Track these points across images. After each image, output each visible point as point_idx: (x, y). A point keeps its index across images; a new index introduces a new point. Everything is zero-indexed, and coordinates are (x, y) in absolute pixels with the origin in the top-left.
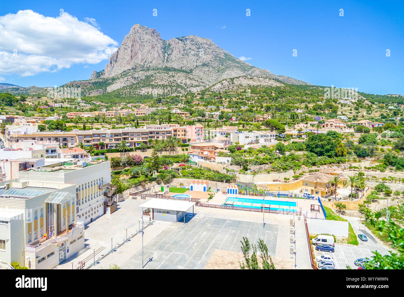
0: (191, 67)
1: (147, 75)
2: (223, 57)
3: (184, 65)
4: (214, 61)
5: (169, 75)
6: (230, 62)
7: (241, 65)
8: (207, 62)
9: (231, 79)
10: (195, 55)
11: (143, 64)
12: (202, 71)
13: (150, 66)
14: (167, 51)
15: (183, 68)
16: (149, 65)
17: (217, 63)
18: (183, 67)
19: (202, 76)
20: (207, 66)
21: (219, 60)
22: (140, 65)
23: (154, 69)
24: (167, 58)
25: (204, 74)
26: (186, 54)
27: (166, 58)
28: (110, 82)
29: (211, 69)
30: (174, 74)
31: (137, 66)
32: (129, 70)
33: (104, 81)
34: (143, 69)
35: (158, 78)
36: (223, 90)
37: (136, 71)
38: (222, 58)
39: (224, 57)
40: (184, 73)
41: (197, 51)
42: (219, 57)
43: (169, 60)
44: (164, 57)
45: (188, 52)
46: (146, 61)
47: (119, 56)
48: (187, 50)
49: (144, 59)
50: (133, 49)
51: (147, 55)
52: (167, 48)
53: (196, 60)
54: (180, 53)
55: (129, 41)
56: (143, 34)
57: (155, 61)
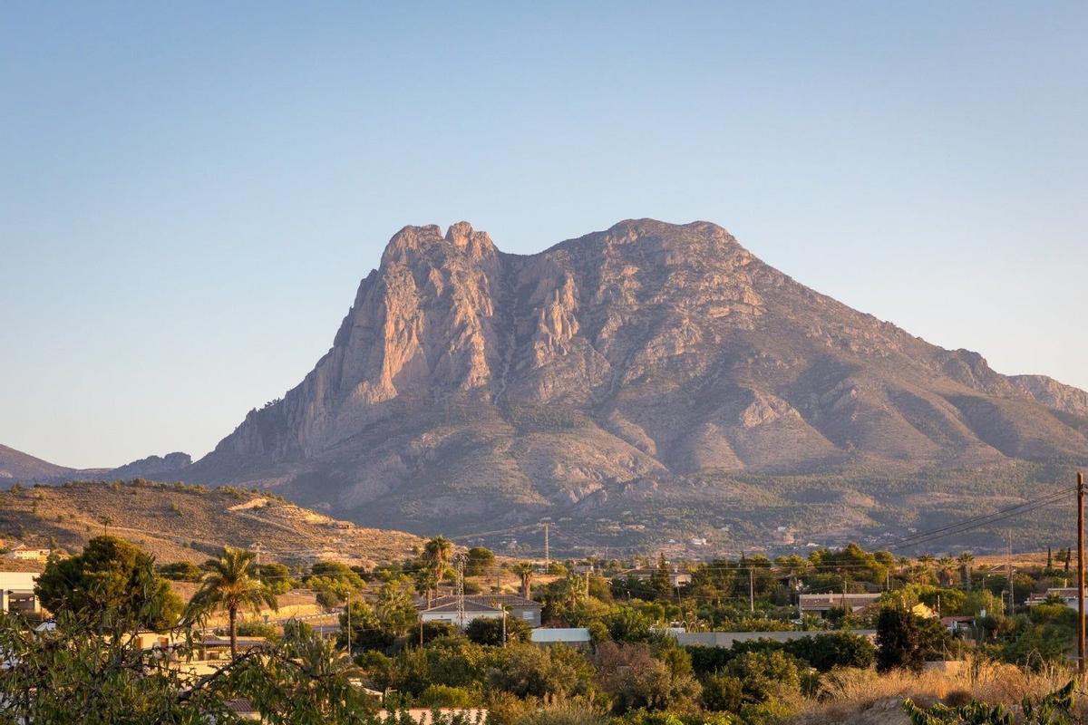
3: (572, 388)
8: (665, 363)
10: (623, 333)
11: (426, 392)
14: (515, 321)
15: (565, 400)
21: (720, 346)
22: (418, 396)
26: (587, 332)
27: (508, 357)
31: (409, 402)
34: (429, 414)
37: (407, 429)
38: (738, 333)
41: (636, 313)
42: (722, 332)
43: (518, 367)
44: (502, 353)
45: (596, 321)
46: (437, 381)
47: (346, 367)
48: (592, 310)
49: (432, 372)
50: (392, 340)
51: (442, 359)
52: (516, 300)
53: (623, 358)
54: (563, 332)
55: (380, 312)
56: (426, 270)
57: (469, 379)
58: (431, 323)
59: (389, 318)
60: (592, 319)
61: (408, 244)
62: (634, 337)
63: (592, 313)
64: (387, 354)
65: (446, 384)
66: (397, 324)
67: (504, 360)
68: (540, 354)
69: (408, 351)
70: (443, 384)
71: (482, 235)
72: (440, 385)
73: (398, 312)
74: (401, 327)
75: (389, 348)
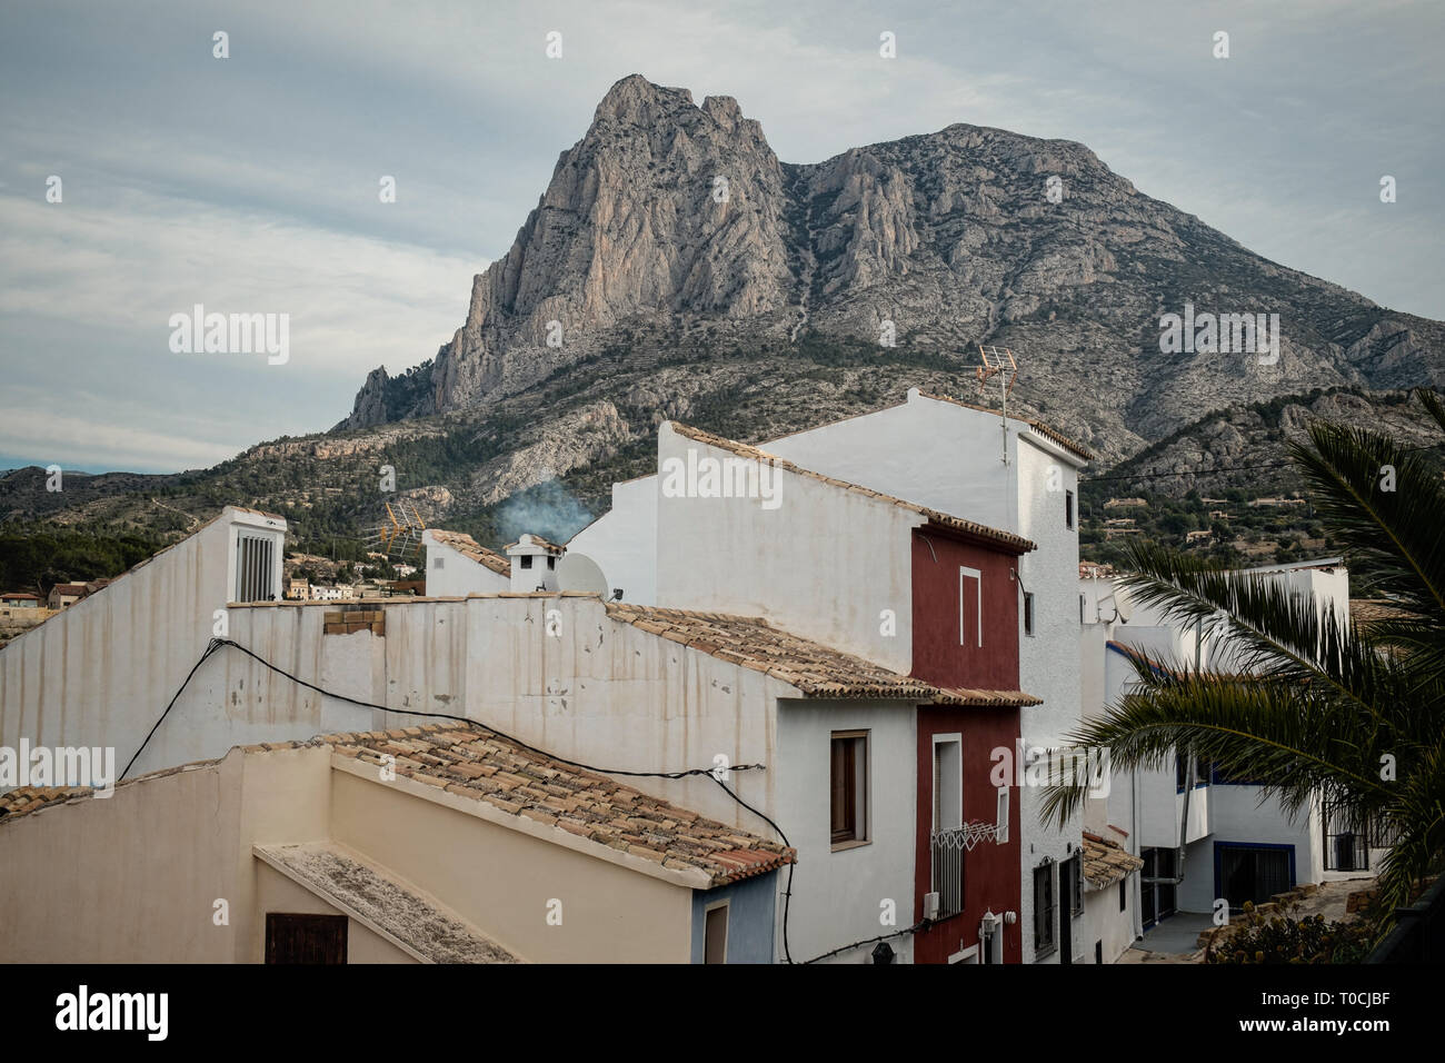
0: (971, 329)
1: (701, 388)
2: (1171, 256)
3: (926, 321)
4: (1113, 286)
5: (845, 387)
6: (1224, 289)
7: (1294, 303)
8: (1070, 293)
9: (1258, 407)
10: (991, 251)
11: (668, 320)
12: (1043, 355)
13: (712, 332)
14: (812, 234)
15: (918, 338)
16: (705, 325)
17: (1132, 299)
18: (921, 332)
19: (1046, 385)
20: (1073, 319)
21: (1148, 277)
22: (652, 326)
23: (739, 352)
24: (816, 276)
25: (1058, 370)
26: (934, 246)
27: (807, 277)
28: (485, 440)
29: (1099, 340)
30: (871, 379)
31: (638, 333)
32: (590, 360)
33: (445, 435)
34: (673, 350)
35: (779, 409)
36: (1211, 483)
37: (631, 369)
38: (1167, 263)
39: (1181, 257)
40: (937, 375)
41: (1006, 227)
42: (1143, 260)
43: (827, 289)
44: (796, 272)
45: (945, 234)
46: (685, 305)
47: (526, 274)
48: (937, 219)
49: (679, 290)
50: (609, 231)
51: (697, 266)
52: (809, 212)
53: (1000, 284)
54: (897, 241)
55: (588, 185)
56: (669, 134)
57: (745, 299)
58: (678, 211)
59: (603, 191)
60: (937, 233)
61: (639, 94)
62: (1010, 257)
63: (935, 225)
64: (598, 251)
65: (703, 310)
66: (617, 205)
67: (801, 282)
68: (864, 269)
69: (636, 251)
70: (697, 308)
71: (754, 125)
72: (694, 312)
73: (619, 185)
74: (625, 210)
75: (604, 243)
